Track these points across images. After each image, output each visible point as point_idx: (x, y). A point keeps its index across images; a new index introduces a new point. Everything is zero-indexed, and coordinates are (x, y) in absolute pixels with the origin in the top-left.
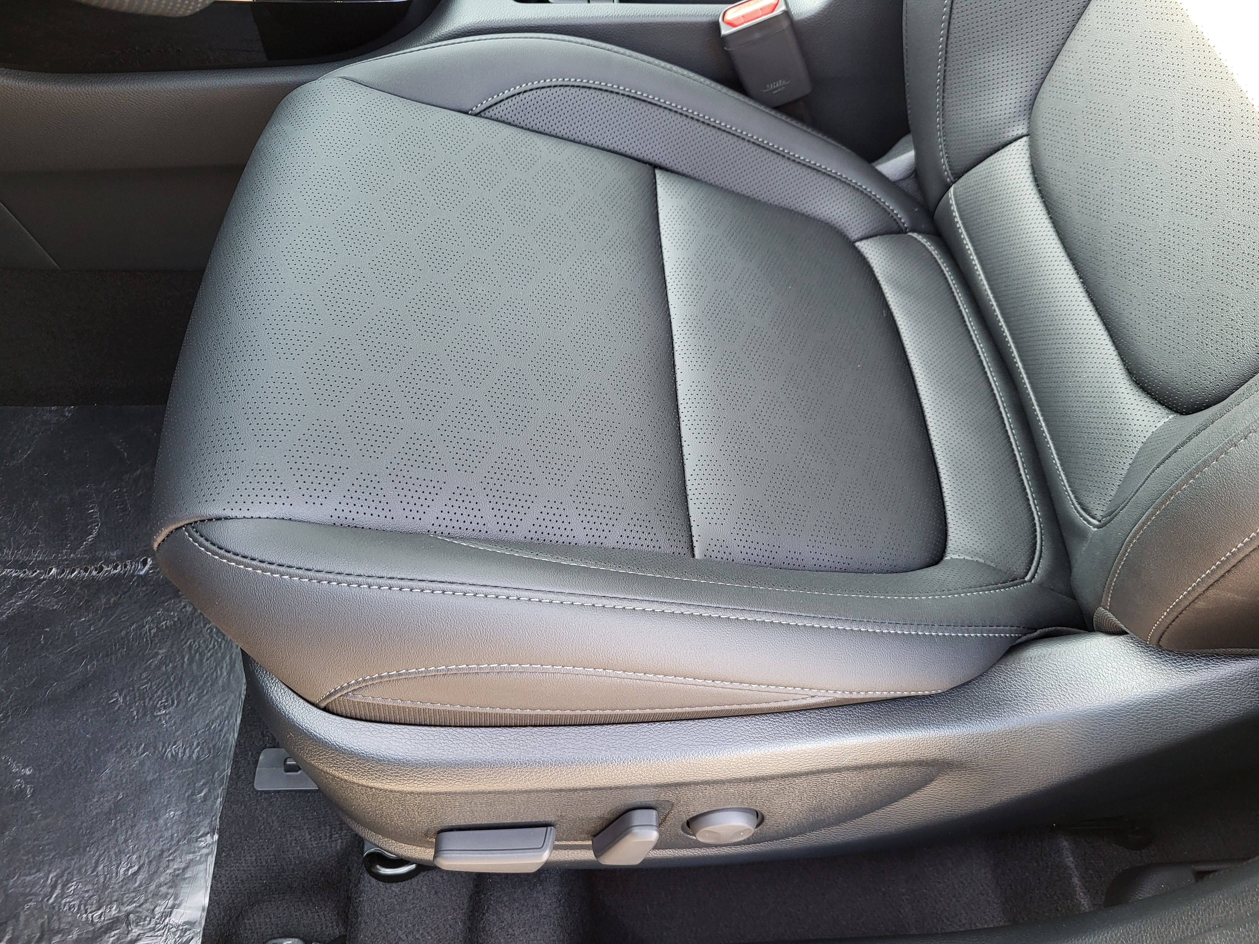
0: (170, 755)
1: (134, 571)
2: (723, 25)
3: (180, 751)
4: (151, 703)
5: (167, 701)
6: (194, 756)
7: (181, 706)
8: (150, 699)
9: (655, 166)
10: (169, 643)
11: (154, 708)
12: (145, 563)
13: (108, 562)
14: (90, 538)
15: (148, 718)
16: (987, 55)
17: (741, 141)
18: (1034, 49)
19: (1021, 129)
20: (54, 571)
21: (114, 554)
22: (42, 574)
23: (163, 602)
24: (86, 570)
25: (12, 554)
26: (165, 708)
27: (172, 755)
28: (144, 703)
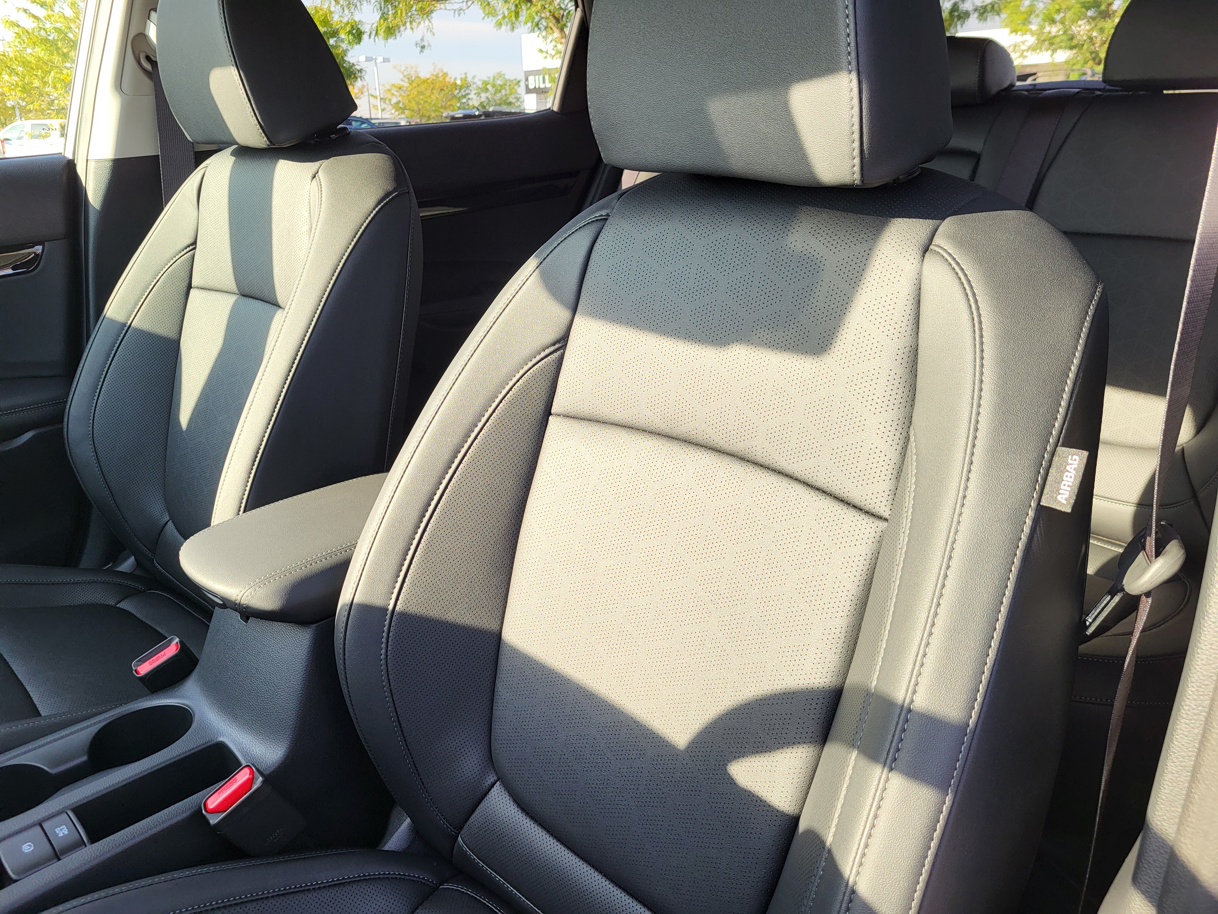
2: (208, 815)
19: (492, 778)
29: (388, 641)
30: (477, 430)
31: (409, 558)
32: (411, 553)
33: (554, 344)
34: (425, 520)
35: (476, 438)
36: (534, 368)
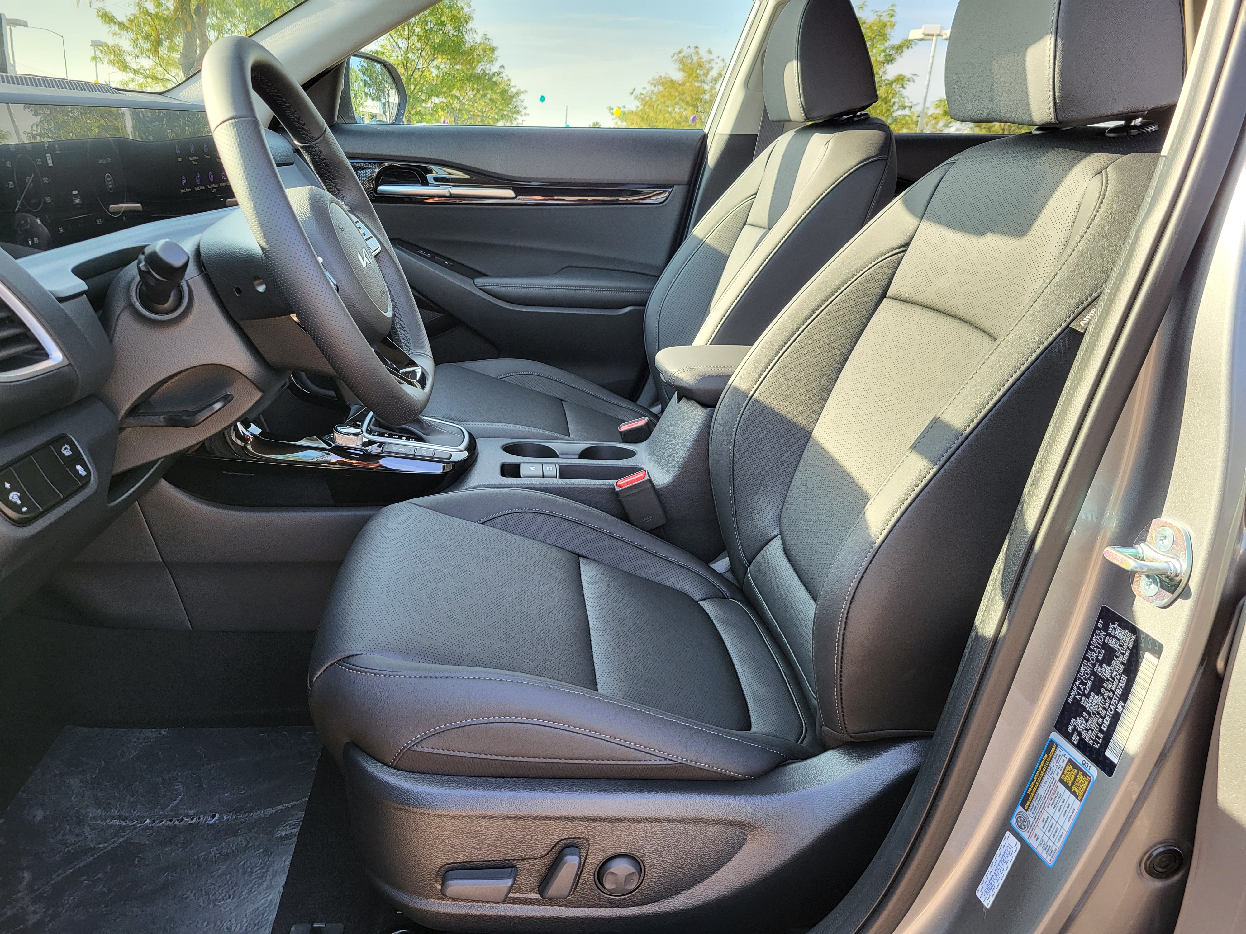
0: (225, 928)
1: (206, 821)
2: (616, 487)
3: (233, 926)
4: (214, 898)
5: (225, 895)
6: (244, 928)
7: (235, 899)
8: (214, 895)
9: (579, 556)
10: (229, 862)
11: (216, 900)
12: (213, 816)
13: (187, 816)
14: (175, 803)
15: (211, 906)
16: (754, 497)
17: (628, 545)
18: (776, 492)
19: (777, 532)
20: (148, 821)
21: (191, 812)
22: (138, 823)
23: (226, 839)
24: (171, 821)
25: (118, 812)
26: (223, 900)
27: (227, 928)
28: (209, 897)
29: (740, 420)
30: (833, 297)
31: (767, 371)
32: (769, 368)
33: (900, 248)
34: (784, 349)
35: (831, 302)
36: (882, 262)
